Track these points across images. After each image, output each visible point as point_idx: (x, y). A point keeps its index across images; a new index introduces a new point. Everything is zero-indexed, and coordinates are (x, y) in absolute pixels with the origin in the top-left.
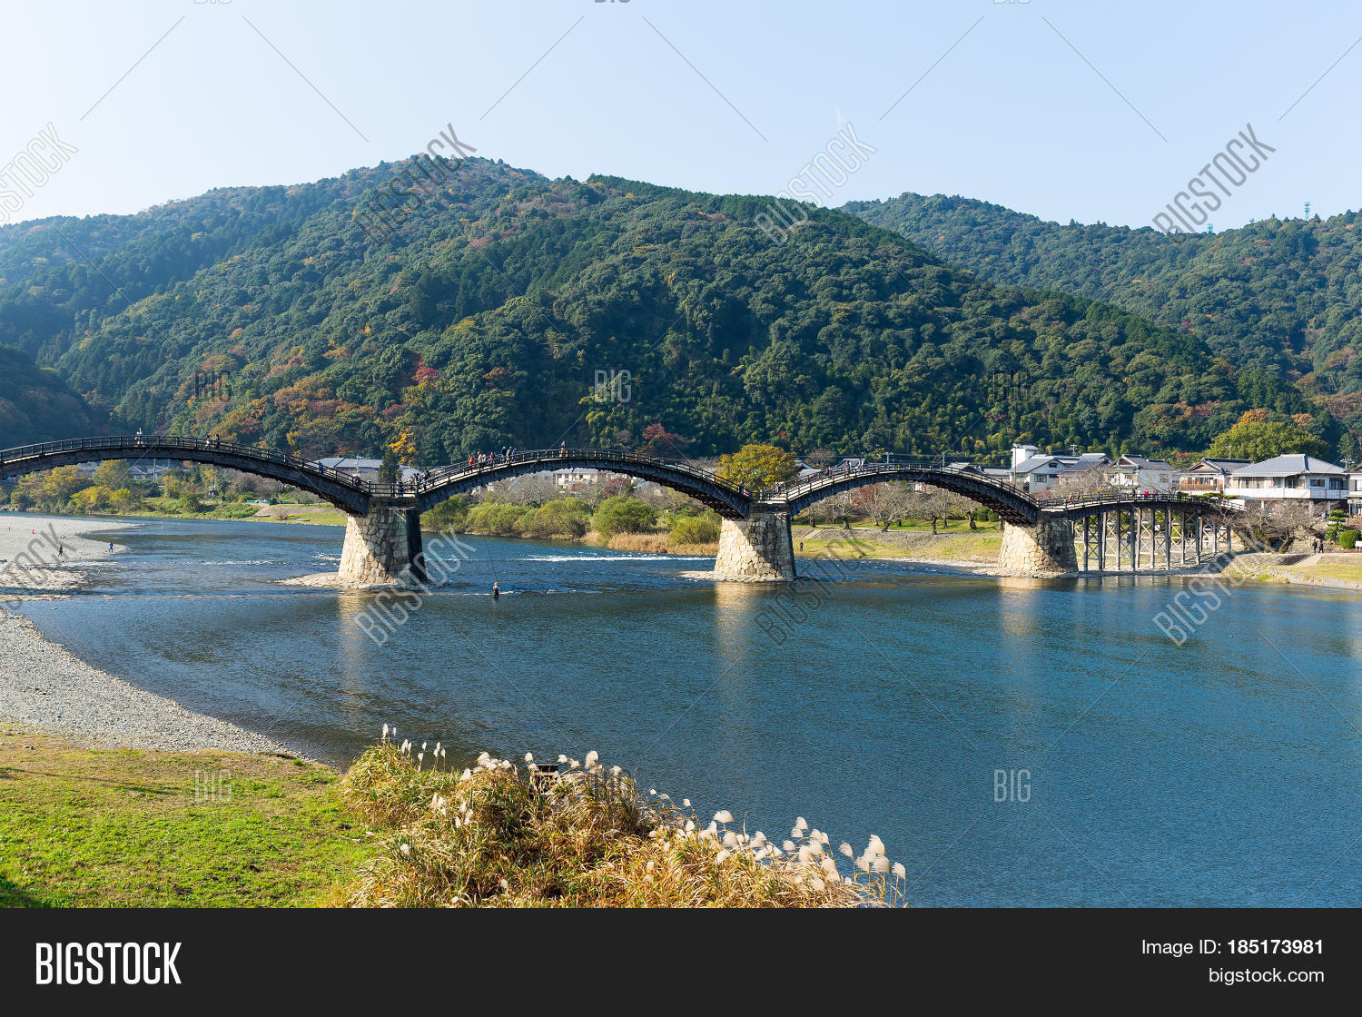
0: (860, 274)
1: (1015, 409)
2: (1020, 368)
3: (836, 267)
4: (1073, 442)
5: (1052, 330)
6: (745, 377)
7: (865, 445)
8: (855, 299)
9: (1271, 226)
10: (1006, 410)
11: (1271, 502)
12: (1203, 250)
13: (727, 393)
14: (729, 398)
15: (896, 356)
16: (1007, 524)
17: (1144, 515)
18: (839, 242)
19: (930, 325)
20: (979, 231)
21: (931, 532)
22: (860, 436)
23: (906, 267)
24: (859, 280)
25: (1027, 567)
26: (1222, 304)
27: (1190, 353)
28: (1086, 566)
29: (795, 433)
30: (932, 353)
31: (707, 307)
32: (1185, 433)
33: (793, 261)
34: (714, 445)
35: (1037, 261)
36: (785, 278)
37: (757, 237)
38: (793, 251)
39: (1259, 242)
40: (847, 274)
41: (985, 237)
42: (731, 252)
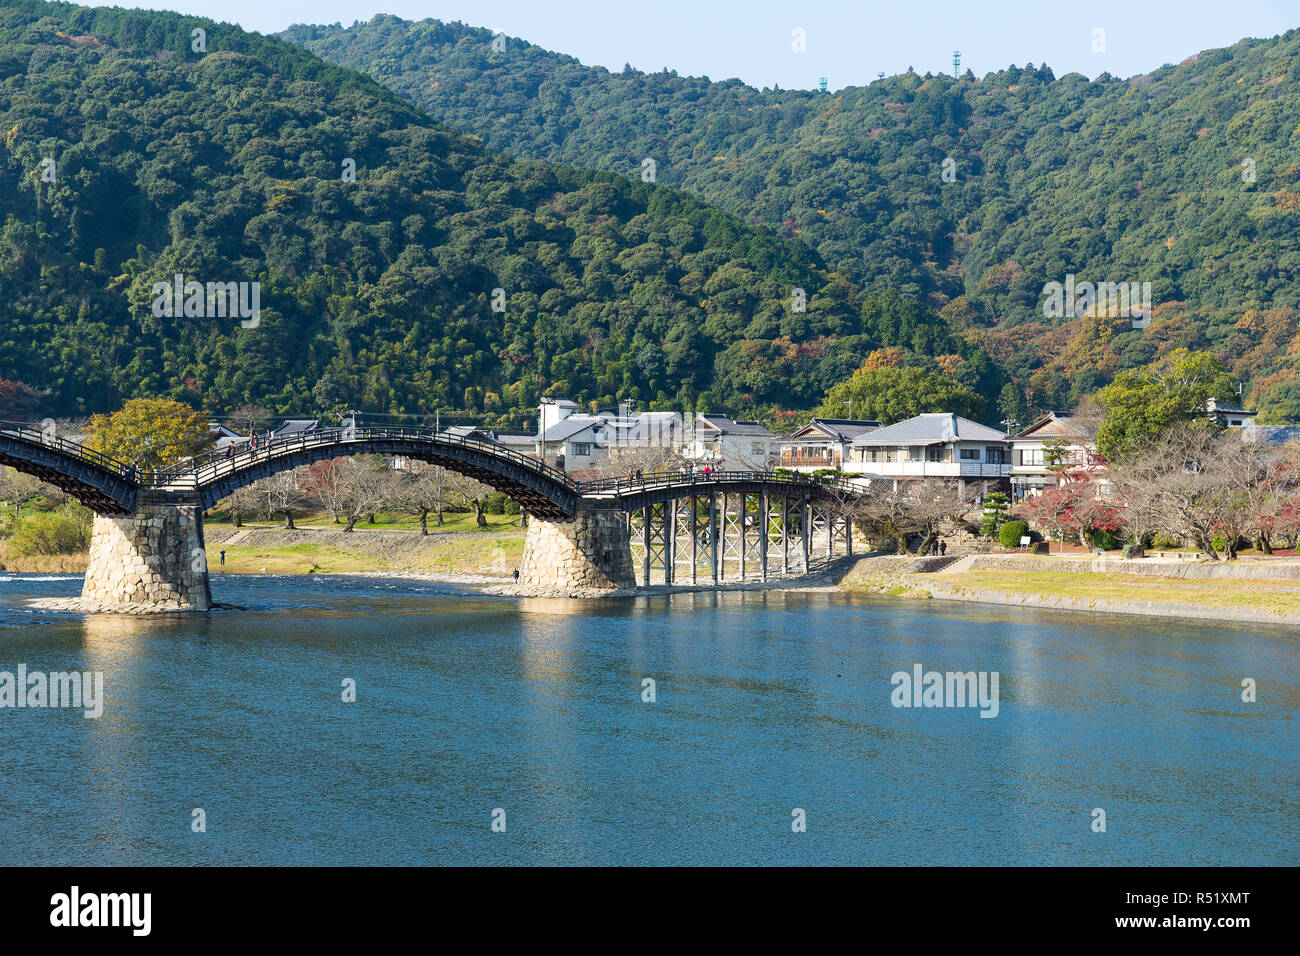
0: (310, 136)
1: (543, 345)
2: (553, 285)
3: (273, 124)
4: (627, 395)
5: (597, 228)
6: (130, 292)
7: (319, 400)
8: (302, 175)
9: (908, 83)
10: (530, 346)
11: (906, 482)
12: (814, 116)
13: (102, 318)
14: (104, 326)
15: (365, 263)
16: (532, 517)
17: (729, 500)
18: (279, 86)
19: (418, 217)
20: (490, 76)
21: (420, 531)
22: (310, 385)
23: (380, 128)
24: (309, 147)
25: (561, 583)
26: (840, 195)
27: (795, 266)
28: (647, 578)
29: (209, 381)
30: (419, 260)
31: (70, 182)
32: (788, 382)
33: (205, 114)
34: (81, 400)
35: (576, 124)
36: (194, 140)
37: (150, 75)
38: (206, 99)
39: (891, 105)
40: (290, 136)
41: (500, 87)
42: (108, 96)
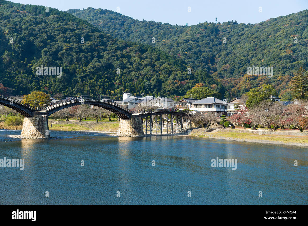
0: (73, 34)
1: (124, 81)
2: (126, 68)
3: (65, 31)
4: (142, 92)
5: (136, 55)
6: (32, 68)
7: (74, 92)
8: (71, 42)
9: (205, 25)
10: (121, 81)
11: (204, 112)
12: (185, 31)
13: (26, 73)
14: (26, 75)
15: (85, 62)
16: (121, 119)
17: (165, 116)
18: (66, 23)
19: (96, 52)
20: (113, 21)
21: (96, 121)
22: (72, 89)
23: (89, 32)
24: (73, 36)
25: (127, 133)
26: (190, 49)
27: (180, 64)
28: (146, 133)
29: (50, 88)
30: (97, 62)
31: (19, 43)
32: (178, 90)
33: (50, 29)
34: (21, 91)
35: (132, 32)
36: (47, 34)
37: (38, 20)
38: (50, 25)
39: (202, 29)
40: (68, 34)
41: (115, 24)
42: (28, 24)
